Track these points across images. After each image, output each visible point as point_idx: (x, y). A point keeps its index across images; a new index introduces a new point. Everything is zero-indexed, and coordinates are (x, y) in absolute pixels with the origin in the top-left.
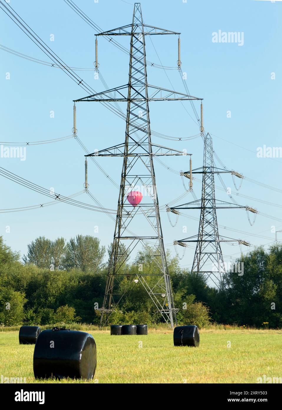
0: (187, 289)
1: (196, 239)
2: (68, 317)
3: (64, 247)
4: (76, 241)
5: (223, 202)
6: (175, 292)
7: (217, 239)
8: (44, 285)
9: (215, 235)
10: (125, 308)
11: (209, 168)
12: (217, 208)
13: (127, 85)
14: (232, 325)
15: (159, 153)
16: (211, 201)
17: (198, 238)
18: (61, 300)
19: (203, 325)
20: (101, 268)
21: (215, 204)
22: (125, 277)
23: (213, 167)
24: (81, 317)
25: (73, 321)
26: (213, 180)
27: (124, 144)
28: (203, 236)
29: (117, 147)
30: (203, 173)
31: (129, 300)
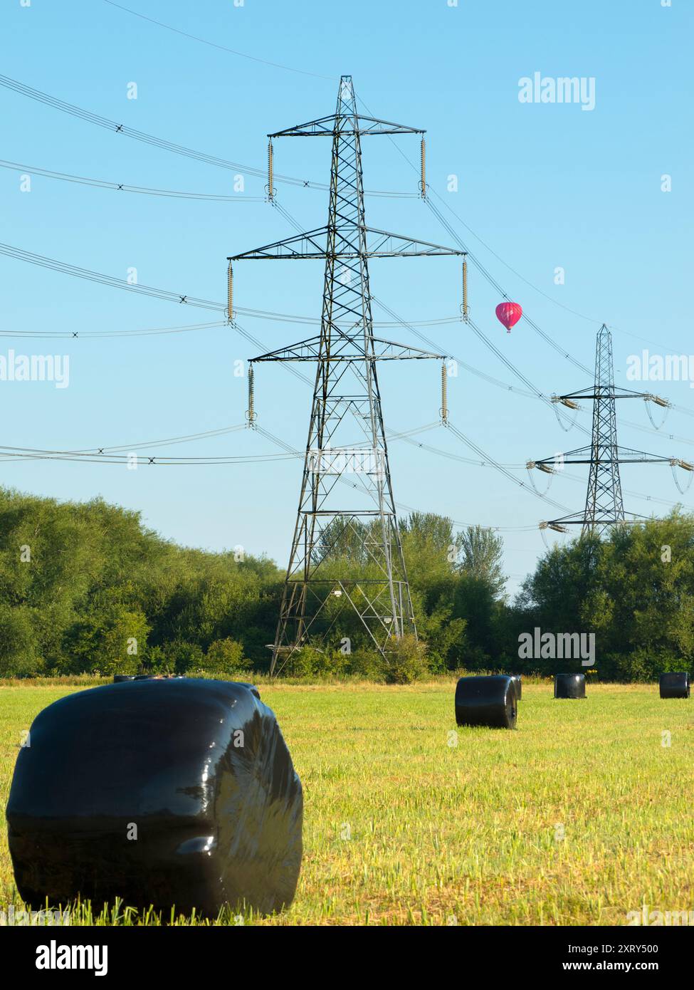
1: (582, 518)
2: (228, 660)
5: (630, 452)
6: (429, 615)
7: (620, 517)
8: (198, 602)
9: (615, 511)
10: (333, 644)
11: (606, 388)
12: (621, 462)
13: (326, 227)
14: (531, 674)
15: (388, 354)
16: (610, 448)
17: (586, 517)
18: (226, 629)
19: (417, 674)
21: (617, 453)
23: (613, 387)
24: (252, 659)
25: (238, 667)
26: (612, 410)
27: (318, 337)
28: (595, 513)
29: (307, 343)
30: (594, 397)
31: (342, 629)
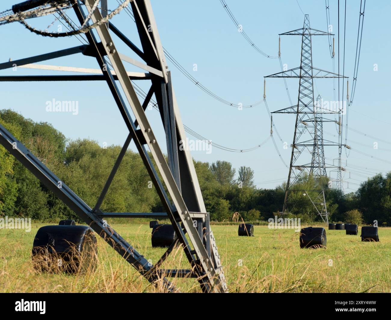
0: (333, 200)
1: (310, 165)
2: (256, 217)
3: (209, 169)
4: (216, 165)
5: (328, 142)
7: (324, 166)
9: (323, 163)
11: (319, 118)
12: (325, 145)
16: (321, 140)
17: (312, 165)
20: (233, 183)
21: (323, 142)
22: (292, 192)
23: (322, 118)
26: (322, 126)
27: (296, 105)
28: (314, 164)
29: (292, 107)
30: (315, 121)
31: (295, 207)
